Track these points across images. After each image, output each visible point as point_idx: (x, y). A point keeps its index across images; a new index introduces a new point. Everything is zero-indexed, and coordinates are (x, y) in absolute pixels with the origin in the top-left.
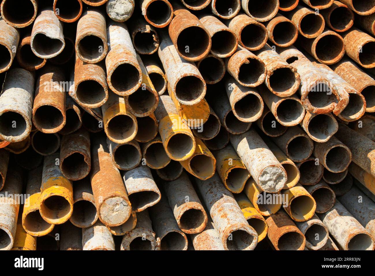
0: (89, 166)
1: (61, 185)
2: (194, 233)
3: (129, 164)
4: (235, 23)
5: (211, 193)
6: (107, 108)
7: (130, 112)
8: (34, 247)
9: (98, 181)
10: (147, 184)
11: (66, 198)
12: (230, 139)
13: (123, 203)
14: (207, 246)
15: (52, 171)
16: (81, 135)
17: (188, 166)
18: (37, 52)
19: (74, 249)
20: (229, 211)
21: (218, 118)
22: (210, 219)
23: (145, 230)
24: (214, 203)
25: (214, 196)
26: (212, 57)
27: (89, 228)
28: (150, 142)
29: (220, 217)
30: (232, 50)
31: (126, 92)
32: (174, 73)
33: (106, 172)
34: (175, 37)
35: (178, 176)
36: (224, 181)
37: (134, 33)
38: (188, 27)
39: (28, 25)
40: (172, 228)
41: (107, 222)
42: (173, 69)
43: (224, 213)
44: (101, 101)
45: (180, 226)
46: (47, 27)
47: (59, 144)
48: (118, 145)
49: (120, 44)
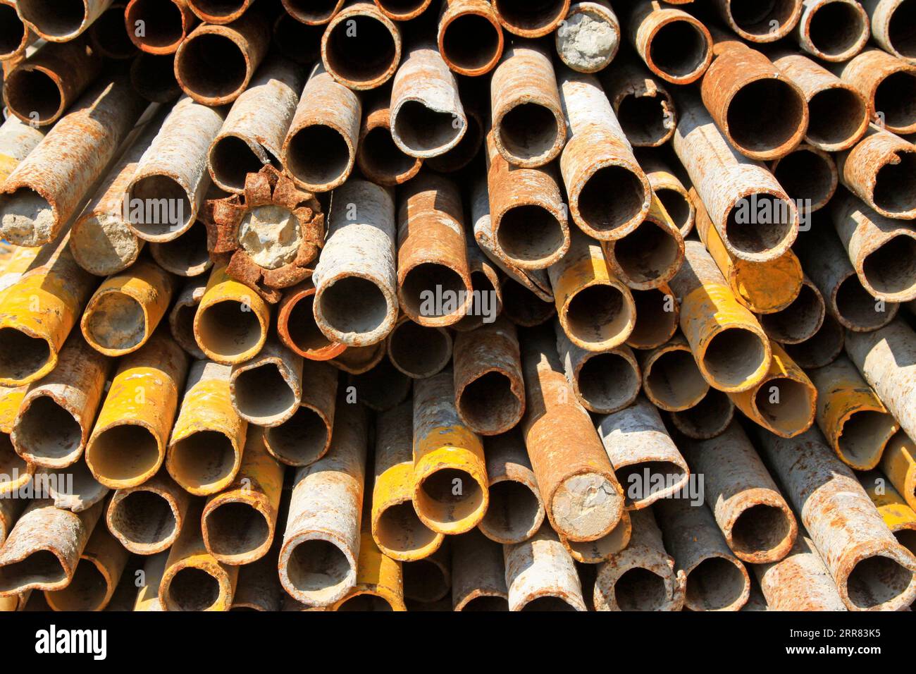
0: (520, 404)
1: (460, 446)
2: (765, 562)
3: (610, 399)
4: (856, 71)
5: (804, 468)
6: (564, 268)
7: (619, 280)
8: (400, 584)
9: (544, 437)
10: (657, 446)
11: (474, 474)
12: (844, 343)
13: (605, 487)
14: (798, 593)
15: (436, 414)
16: (499, 333)
17: (751, 403)
18: (404, 143)
19: (486, 593)
20: (850, 511)
21: (819, 293)
22: (802, 531)
23: (650, 551)
24: (812, 492)
25: (810, 475)
26: (806, 150)
27: (521, 546)
28: (660, 348)
29: (828, 526)
30: (853, 134)
31: (612, 232)
32: (720, 188)
33: (560, 416)
34: (722, 103)
35: (722, 429)
36: (834, 440)
37: (618, 98)
38: (753, 80)
39: (381, 84)
40: (713, 550)
41: (567, 531)
42: (717, 178)
43: (837, 515)
44: (553, 253)
45: (731, 545)
46: (427, 85)
47: (449, 353)
48: (586, 354)
49: (594, 122)
